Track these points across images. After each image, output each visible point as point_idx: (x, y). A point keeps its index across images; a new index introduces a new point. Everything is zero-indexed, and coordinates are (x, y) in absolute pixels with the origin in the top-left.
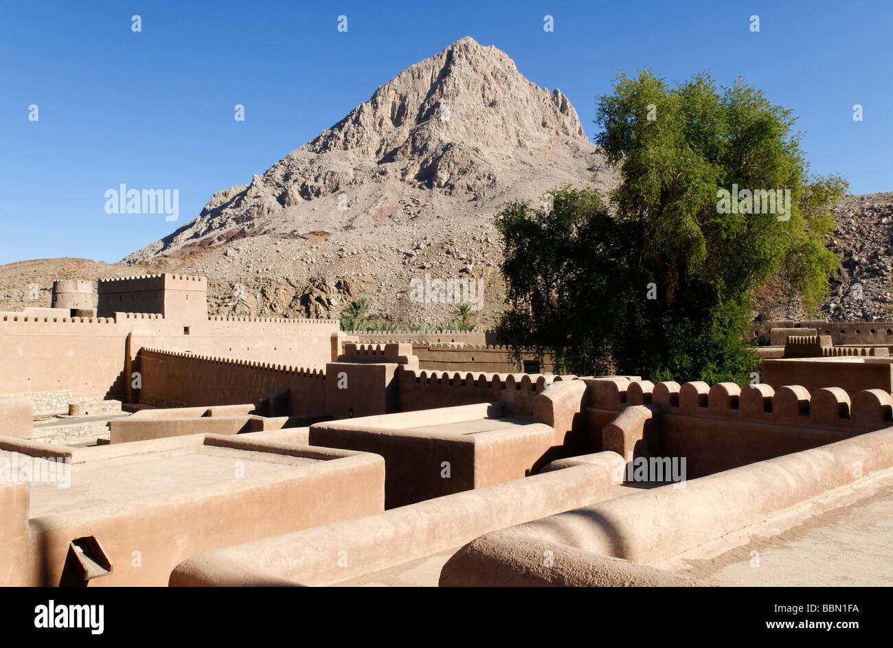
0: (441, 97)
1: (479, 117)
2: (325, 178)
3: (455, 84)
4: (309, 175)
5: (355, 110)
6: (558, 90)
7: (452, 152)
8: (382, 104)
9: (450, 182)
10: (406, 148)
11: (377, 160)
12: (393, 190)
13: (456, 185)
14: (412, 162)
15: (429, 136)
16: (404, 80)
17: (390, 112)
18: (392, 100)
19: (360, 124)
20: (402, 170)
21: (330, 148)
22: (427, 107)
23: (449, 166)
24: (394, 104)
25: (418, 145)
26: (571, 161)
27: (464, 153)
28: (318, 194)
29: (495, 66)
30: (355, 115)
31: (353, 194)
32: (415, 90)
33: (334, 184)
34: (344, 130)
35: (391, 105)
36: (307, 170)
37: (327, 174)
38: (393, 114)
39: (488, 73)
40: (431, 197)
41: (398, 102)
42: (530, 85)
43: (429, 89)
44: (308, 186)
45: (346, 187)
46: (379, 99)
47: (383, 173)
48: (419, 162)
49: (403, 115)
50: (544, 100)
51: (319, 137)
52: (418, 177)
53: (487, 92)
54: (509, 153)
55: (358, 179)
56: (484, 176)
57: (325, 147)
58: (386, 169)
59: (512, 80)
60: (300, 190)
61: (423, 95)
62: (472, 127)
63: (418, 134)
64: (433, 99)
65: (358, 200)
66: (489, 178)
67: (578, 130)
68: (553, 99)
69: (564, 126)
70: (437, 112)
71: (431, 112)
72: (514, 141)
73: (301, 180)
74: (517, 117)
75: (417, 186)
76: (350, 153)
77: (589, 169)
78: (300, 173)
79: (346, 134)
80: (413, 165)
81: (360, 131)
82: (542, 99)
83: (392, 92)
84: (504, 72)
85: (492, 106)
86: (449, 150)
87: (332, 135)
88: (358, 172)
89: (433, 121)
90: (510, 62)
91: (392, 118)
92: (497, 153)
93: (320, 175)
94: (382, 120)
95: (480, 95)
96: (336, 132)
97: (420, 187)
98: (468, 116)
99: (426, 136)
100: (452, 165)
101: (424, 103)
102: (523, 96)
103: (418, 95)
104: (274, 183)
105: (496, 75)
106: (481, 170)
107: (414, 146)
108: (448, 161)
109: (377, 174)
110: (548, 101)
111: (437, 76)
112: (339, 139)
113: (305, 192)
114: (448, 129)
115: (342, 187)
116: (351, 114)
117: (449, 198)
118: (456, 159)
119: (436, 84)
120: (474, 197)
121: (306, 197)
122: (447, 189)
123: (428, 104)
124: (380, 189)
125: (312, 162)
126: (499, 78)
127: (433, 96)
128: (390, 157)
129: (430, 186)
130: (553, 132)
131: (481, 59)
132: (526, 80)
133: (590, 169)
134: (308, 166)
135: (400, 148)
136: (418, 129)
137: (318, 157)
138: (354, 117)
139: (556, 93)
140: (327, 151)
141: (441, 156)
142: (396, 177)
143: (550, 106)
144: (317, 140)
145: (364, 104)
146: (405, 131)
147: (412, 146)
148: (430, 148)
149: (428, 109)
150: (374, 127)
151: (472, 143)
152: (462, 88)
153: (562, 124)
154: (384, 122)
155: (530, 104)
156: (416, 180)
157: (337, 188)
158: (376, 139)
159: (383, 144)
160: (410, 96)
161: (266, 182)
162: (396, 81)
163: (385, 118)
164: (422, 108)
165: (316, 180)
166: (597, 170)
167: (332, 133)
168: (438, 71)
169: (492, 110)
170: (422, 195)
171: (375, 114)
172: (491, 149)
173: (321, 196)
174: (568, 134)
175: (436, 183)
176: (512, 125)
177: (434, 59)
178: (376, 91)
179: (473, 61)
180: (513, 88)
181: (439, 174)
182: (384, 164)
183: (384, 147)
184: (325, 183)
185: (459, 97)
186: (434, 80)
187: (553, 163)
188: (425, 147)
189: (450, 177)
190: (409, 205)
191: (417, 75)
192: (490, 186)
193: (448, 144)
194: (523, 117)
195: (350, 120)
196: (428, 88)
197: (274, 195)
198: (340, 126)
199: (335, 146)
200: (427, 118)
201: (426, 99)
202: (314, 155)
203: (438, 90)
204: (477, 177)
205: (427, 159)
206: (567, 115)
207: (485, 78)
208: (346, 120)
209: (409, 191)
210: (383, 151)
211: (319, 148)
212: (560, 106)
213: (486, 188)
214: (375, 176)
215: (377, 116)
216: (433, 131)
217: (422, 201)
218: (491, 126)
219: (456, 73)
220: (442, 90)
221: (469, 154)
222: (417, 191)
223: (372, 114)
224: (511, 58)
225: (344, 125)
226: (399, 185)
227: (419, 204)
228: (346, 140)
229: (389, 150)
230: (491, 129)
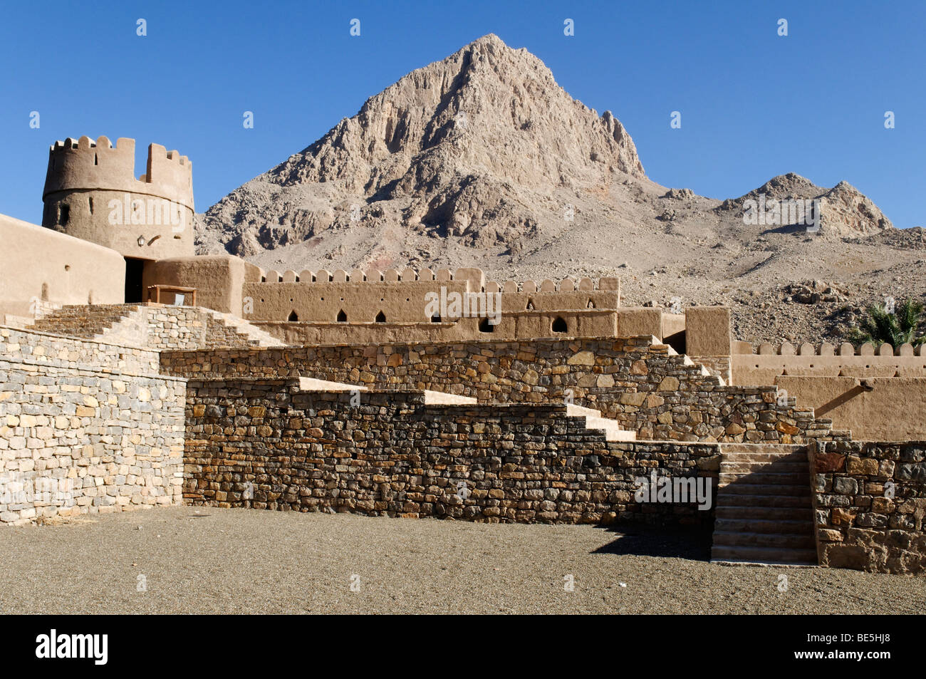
0: (457, 113)
1: (508, 143)
2: (295, 219)
3: (474, 97)
4: (272, 215)
5: (336, 128)
6: (610, 112)
7: (475, 188)
8: (373, 121)
9: (472, 228)
10: (409, 180)
11: (366, 197)
12: (392, 237)
13: (481, 233)
14: (417, 200)
15: (441, 166)
16: (405, 90)
17: (384, 132)
18: (387, 116)
19: (343, 148)
20: (403, 210)
21: (300, 179)
22: (436, 127)
23: (470, 207)
24: (390, 122)
25: (425, 177)
26: (632, 206)
27: (491, 189)
28: (284, 240)
29: (528, 76)
30: (336, 135)
31: (336, 242)
32: (420, 104)
33: (307, 228)
34: (321, 153)
35: (385, 123)
36: (268, 208)
37: (296, 214)
38: (388, 135)
39: (520, 83)
40: (446, 248)
41: (396, 120)
42: (575, 103)
43: (439, 102)
44: (269, 229)
45: (325, 233)
46: (370, 114)
47: (377, 214)
48: (426, 202)
49: (402, 138)
50: (593, 124)
51: (285, 163)
52: (427, 221)
53: (518, 109)
54: (548, 193)
55: (342, 221)
56: (521, 221)
57: (294, 177)
58: (381, 209)
59: (551, 94)
60: (259, 235)
61: (430, 110)
62: (499, 155)
63: (425, 163)
64: (444, 117)
65: (343, 249)
66: (527, 224)
68: (604, 124)
69: (619, 160)
70: (451, 134)
71: (441, 133)
72: (554, 176)
73: (261, 221)
74: (558, 144)
75: (425, 233)
76: (329, 186)
77: (658, 218)
78: (258, 212)
79: (323, 160)
80: (419, 203)
81: (343, 156)
82: (590, 123)
83: (388, 106)
84: (541, 84)
85: (525, 129)
86: (470, 184)
87: (304, 161)
88: (341, 212)
89: (447, 144)
90: (547, 72)
91: (387, 141)
92: (532, 192)
93: (286, 215)
94: (373, 142)
95: (508, 112)
96: (309, 157)
97: (429, 234)
98: (492, 141)
99: (437, 165)
100: (474, 204)
101: (432, 121)
102: (566, 118)
103: (424, 110)
104: (222, 225)
105: (529, 87)
106: (516, 212)
107: (419, 179)
108: (469, 200)
109: (369, 216)
110: (599, 126)
111: (449, 85)
112: (313, 166)
113: (265, 238)
114: (466, 156)
115: (318, 233)
116: (331, 134)
117: (471, 250)
118: (480, 197)
119: (449, 96)
120: (506, 249)
121: (266, 245)
122: (468, 238)
123: (438, 122)
124: (373, 236)
125: (275, 197)
126: (534, 91)
127: (445, 112)
128: (385, 193)
129: (444, 233)
130: (606, 167)
131: (509, 65)
132: (568, 96)
133: (661, 218)
134: (270, 203)
135: (400, 180)
136: (424, 156)
137: (284, 191)
138: (334, 138)
139: (606, 117)
140: (297, 182)
141: (460, 193)
142: (395, 220)
143: (601, 132)
144: (283, 167)
145: (349, 120)
146: (406, 158)
147: (417, 179)
148: (442, 182)
149: (437, 130)
150: (362, 151)
151: (500, 177)
152: (485, 103)
153: (617, 157)
154: (376, 146)
155: (574, 128)
156: (424, 226)
157: (311, 234)
158: (365, 168)
159: (375, 176)
160: (413, 112)
161: (209, 223)
162: (393, 90)
163: (377, 140)
164: (429, 128)
165: (281, 222)
166: (671, 220)
167: (303, 158)
168: (451, 79)
169: (525, 134)
170: (434, 245)
171: (363, 134)
172: (524, 187)
173: (288, 244)
174: (626, 171)
175: (451, 230)
176: (552, 157)
177: (446, 63)
178: (366, 103)
179: (499, 67)
180: (552, 105)
181: (457, 217)
182: (378, 203)
183: (376, 180)
184: (294, 226)
185: (481, 116)
186: (446, 91)
187: (608, 209)
188: (435, 181)
189: (472, 222)
190: (415, 259)
191: (423, 83)
192: (528, 236)
193: (468, 177)
194: (565, 145)
195: (329, 141)
196: (437, 101)
197: (221, 241)
198: (314, 149)
199: (307, 177)
200: (436, 141)
201: (434, 116)
202: (277, 188)
203: (451, 104)
204: (510, 222)
205: (439, 196)
206: (622, 144)
207: (516, 91)
208: (323, 141)
209: (414, 239)
210: (375, 184)
211: (284, 179)
212: (613, 133)
213: (522, 238)
214: (365, 218)
215: (366, 137)
216: (446, 158)
217: (433, 253)
218: (524, 155)
219: (477, 82)
220: (456, 104)
221: (498, 191)
222: (426, 239)
223: (359, 134)
224: (548, 67)
225: (320, 148)
226: (399, 231)
227: (429, 257)
228: (323, 168)
229: (383, 183)
230: (523, 160)
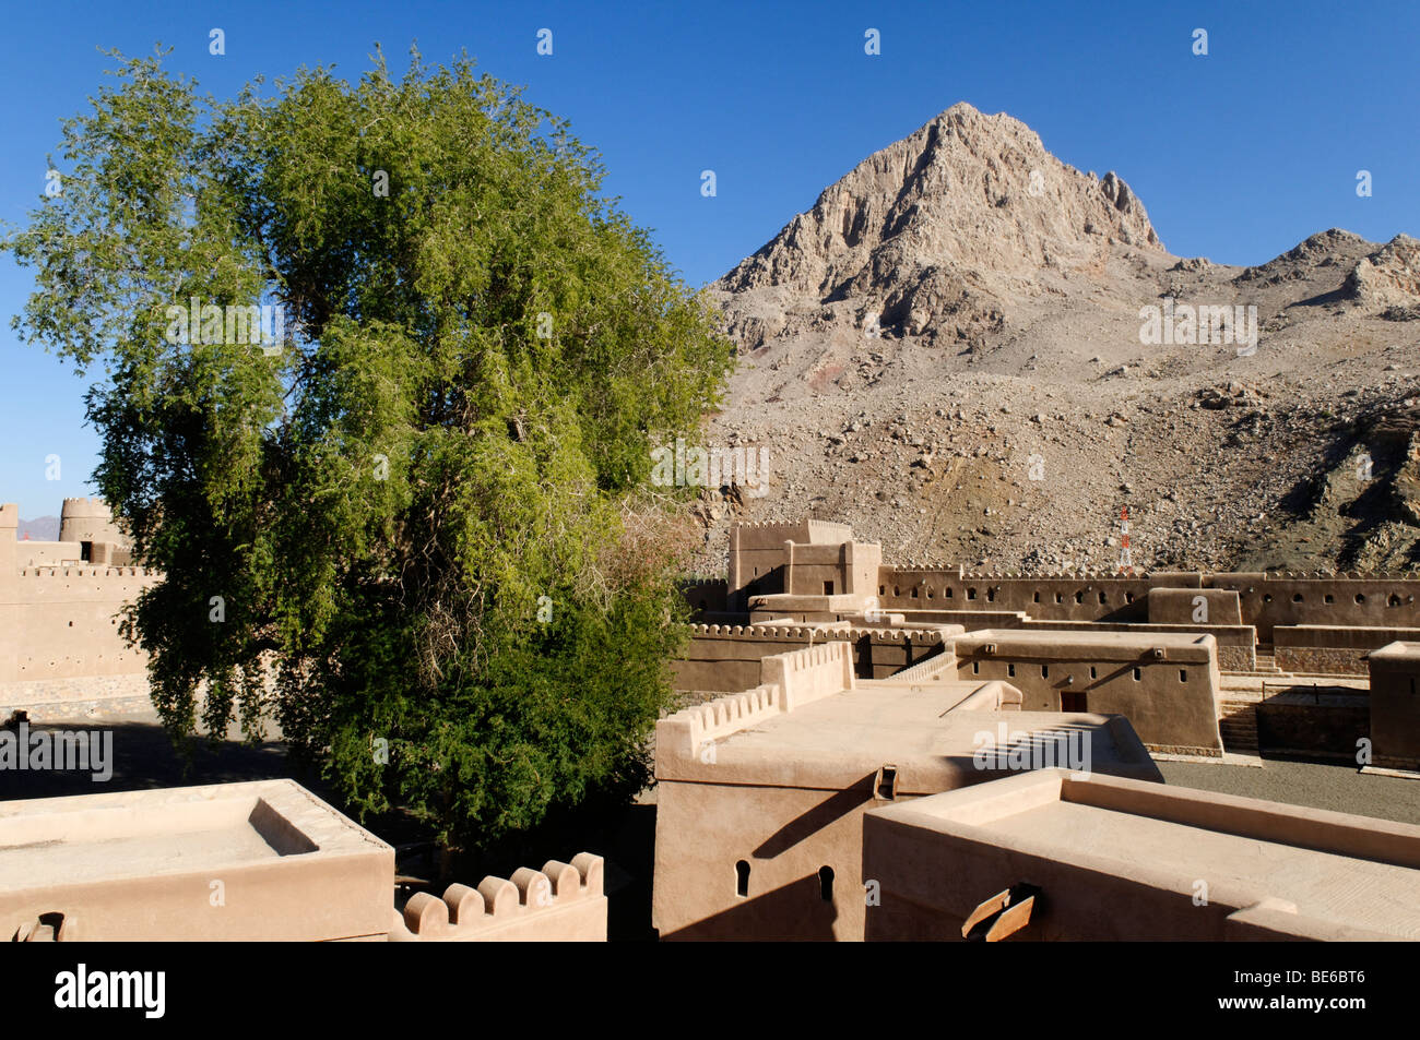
0: (920, 197)
1: (980, 224)
2: (744, 328)
3: (940, 177)
4: (721, 326)
5: (788, 226)
6: (1113, 173)
7: (934, 281)
8: (829, 214)
9: (930, 326)
10: (864, 277)
11: (821, 298)
12: (842, 342)
13: (940, 330)
14: (872, 299)
15: (900, 258)
16: (863, 176)
17: (842, 225)
18: (844, 207)
19: (796, 246)
20: (857, 311)
21: (752, 284)
22: (898, 214)
23: (929, 302)
24: (847, 213)
25: (882, 272)
26: (1132, 284)
27: (952, 281)
29: (1005, 144)
30: (788, 233)
31: (783, 351)
32: (880, 190)
33: (756, 338)
34: (774, 255)
35: (842, 215)
37: (746, 322)
38: (846, 227)
39: (995, 156)
40: (901, 350)
41: (854, 210)
42: (1065, 168)
43: (901, 187)
45: (774, 341)
46: (825, 207)
47: (828, 317)
48: (883, 299)
49: (861, 229)
50: (1088, 190)
51: (737, 268)
52: (882, 321)
53: (993, 184)
54: (1030, 277)
55: (792, 327)
56: (985, 314)
57: (745, 282)
58: (832, 311)
59: (1033, 162)
61: (892, 196)
62: (969, 240)
64: (907, 202)
65: (789, 358)
66: (992, 318)
67: (1146, 234)
68: (1104, 189)
69: (1121, 230)
70: (913, 221)
71: (903, 221)
72: (1038, 257)
74: (1042, 220)
75: (880, 334)
76: (782, 291)
77: (1160, 297)
79: (775, 261)
80: (874, 302)
81: (796, 256)
82: (1084, 189)
83: (844, 196)
84: (1022, 152)
85: (1000, 206)
86: (929, 277)
87: (756, 265)
88: (793, 318)
89: (908, 233)
90: (1031, 136)
91: (844, 235)
92: (1008, 277)
93: (736, 324)
94: (829, 237)
95: (981, 189)
96: (761, 260)
97: (884, 336)
98: (962, 224)
99: (895, 258)
100: (934, 299)
101: (894, 208)
102: (1051, 187)
103: (884, 197)
105: (1007, 157)
106: (980, 305)
107: (876, 274)
108: (927, 294)
109: (820, 319)
110: (1096, 191)
111: (913, 166)
112: (765, 269)
114: (929, 245)
115: (768, 342)
116: (784, 232)
117: (928, 351)
118: (940, 291)
119: (913, 177)
120: (968, 347)
122: (926, 337)
123: (900, 208)
124: (823, 342)
125: (725, 305)
126: (1013, 161)
127: (908, 197)
128: (840, 293)
129: (899, 333)
130: (1103, 239)
131: (982, 135)
132: (1057, 161)
133: (1164, 296)
135: (856, 278)
136: (884, 248)
137: (735, 298)
138: (787, 237)
139: (1109, 179)
140: (748, 288)
141: (917, 287)
142: (848, 322)
143: (1097, 199)
144: (734, 272)
145: (802, 216)
146: (864, 253)
147: (873, 274)
148: (900, 276)
149: (899, 217)
150: (817, 248)
151: (968, 265)
152: (953, 182)
153: (1117, 227)
154: (832, 241)
155: (1063, 198)
157: (761, 343)
158: (820, 266)
159: (831, 274)
160: (872, 200)
162: (850, 178)
163: (834, 235)
164: (890, 216)
166: (1176, 297)
167: (755, 262)
168: (914, 158)
169: (1001, 212)
170: (887, 349)
171: (818, 229)
172: (998, 273)
173: (738, 356)
174: (1128, 242)
175: (908, 329)
176: (1034, 234)
177: (909, 141)
178: (821, 196)
179: (970, 139)
181: (914, 314)
182: (830, 304)
183: (831, 278)
184: (743, 336)
185: (948, 196)
186: (909, 173)
187: (1102, 290)
188: (893, 276)
189: (931, 319)
190: (866, 364)
191: (883, 167)
192: (994, 330)
193: (929, 268)
194: (1052, 219)
195: (782, 241)
196: (899, 184)
198: (766, 251)
199: (759, 281)
200: (898, 230)
201: (896, 203)
202: (729, 295)
203: (914, 188)
204: (973, 316)
205: (896, 292)
206: (1129, 211)
207: (990, 164)
208: (776, 241)
209: (867, 342)
210: (830, 284)
211: (736, 286)
212: (1116, 199)
213: (987, 333)
214: (816, 322)
215: (822, 233)
216: (905, 250)
217: (886, 357)
218: (999, 236)
219: (943, 159)
220: (920, 186)
221: (959, 281)
222: (880, 342)
223: (813, 229)
224: (1031, 129)
225: (772, 250)
226: (851, 334)
227: (881, 361)
228: (776, 271)
229: (839, 282)
230: (999, 242)
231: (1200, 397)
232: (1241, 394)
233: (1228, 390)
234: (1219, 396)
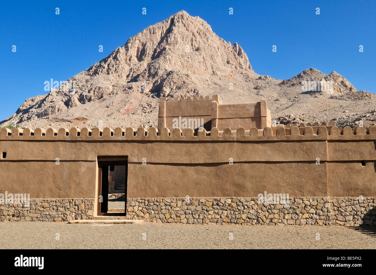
0: (167, 45)
1: (190, 57)
2: (95, 91)
3: (175, 37)
4: (85, 89)
5: (114, 51)
6: (237, 43)
7: (172, 76)
8: (131, 48)
9: (170, 94)
10: (145, 73)
11: (127, 81)
12: (136, 98)
13: (174, 95)
14: (148, 82)
15: (159, 67)
16: (145, 34)
17: (136, 53)
18: (137, 46)
19: (117, 60)
20: (142, 86)
21: (99, 73)
22: (158, 50)
23: (170, 85)
24: (138, 48)
25: (152, 72)
26: (244, 83)
27: (179, 77)
28: (90, 100)
29: (199, 28)
31: (111, 100)
32: (151, 40)
33: (100, 95)
34: (107, 63)
35: (136, 49)
36: (83, 86)
37: (96, 88)
38: (137, 54)
39: (195, 31)
41: (141, 47)
42: (220, 39)
43: (160, 40)
44: (84, 95)
45: (107, 96)
46: (130, 45)
47: (130, 88)
48: (152, 82)
49: (143, 55)
50: (228, 48)
51: (93, 66)
52: (152, 91)
53: (194, 42)
54: (207, 78)
55: (115, 91)
56: (192, 90)
57: (96, 73)
58: (132, 86)
59: (209, 36)
60: (79, 98)
61: (156, 43)
62: (185, 62)
63: (152, 66)
64: (162, 46)
65: (114, 104)
66: (194, 92)
67: (248, 66)
68: (233, 48)
69: (240, 64)
70: (164, 53)
71: (160, 53)
72: (210, 71)
73: (80, 92)
74: (212, 57)
75: (151, 96)
76: (111, 76)
77: (254, 88)
78: (79, 88)
79: (108, 65)
80: (148, 83)
81: (117, 63)
82: (227, 48)
83: (137, 41)
84: (205, 31)
85: (197, 51)
86: (170, 75)
87: (100, 66)
88: (116, 88)
89: (162, 57)
90: (208, 26)
91: (137, 57)
92: (200, 78)
93: (91, 89)
94: (131, 57)
95: (190, 43)
96: (103, 64)
97: (153, 97)
98: (183, 56)
99: (157, 67)
100: (172, 83)
101: (156, 48)
102: (215, 45)
103: (153, 43)
104: (63, 94)
106: (190, 87)
107: (149, 73)
108: (170, 81)
109: (127, 89)
110: (231, 49)
111: (164, 33)
112: (104, 68)
113: (82, 99)
114: (170, 63)
115: (105, 97)
118: (175, 80)
119: (164, 37)
121: (82, 102)
123: (159, 48)
124: (128, 98)
125: (87, 81)
126: (202, 34)
127: (162, 44)
128: (135, 79)
129: (158, 96)
130: (234, 66)
131: (191, 24)
132: (217, 36)
133: (255, 88)
134: (85, 83)
135: (141, 74)
136: (153, 63)
137: (91, 79)
138: (114, 55)
139: (235, 45)
140: (97, 75)
141: (166, 78)
142: (138, 90)
143: (231, 52)
144: (91, 68)
145: (120, 48)
146: (145, 64)
147: (148, 72)
148: (159, 74)
149: (159, 52)
150: (126, 61)
151: (185, 72)
152: (179, 40)
153: (238, 62)
154: (132, 59)
155: (219, 49)
156: (150, 93)
157: (102, 97)
158: (127, 68)
159: (131, 72)
160: (148, 44)
161: (58, 93)
162: (140, 34)
163: (133, 56)
164: (155, 51)
165: (89, 92)
166: (260, 89)
167: (100, 64)
168: (165, 29)
169: (197, 53)
170: (154, 101)
171: (127, 54)
172: (196, 76)
173: (91, 101)
174: (242, 68)
175: (162, 95)
176: (209, 62)
177: (163, 23)
178: (128, 40)
179: (186, 24)
180: (210, 41)
181: (164, 89)
182: (131, 83)
183: (131, 73)
184: (94, 94)
185: (178, 45)
186: (163, 35)
187: (233, 85)
188: (156, 74)
189: (171, 91)
190: (145, 107)
191: (153, 32)
193: (170, 72)
194: (215, 57)
195: (112, 57)
196: (159, 39)
197: (62, 101)
198: (105, 60)
199: (102, 72)
200: (158, 56)
201: (157, 46)
202: (88, 77)
203: (165, 41)
204: (187, 91)
205: (157, 80)
206: (242, 57)
207: (193, 35)
208: (109, 57)
209: (146, 99)
210: (131, 75)
211: (92, 73)
212: (238, 52)
214: (125, 90)
215: (128, 55)
216: (161, 64)
217: (154, 105)
218: (197, 62)
219: (176, 31)
220: (167, 40)
221: (182, 77)
222: (151, 99)
223: (125, 53)
224: (208, 23)
225: (108, 60)
226: (139, 95)
227: (151, 106)
228: (109, 69)
229: (135, 75)
230: (196, 64)
231: (279, 120)
232: (294, 119)
233: (289, 118)
234: (286, 120)
